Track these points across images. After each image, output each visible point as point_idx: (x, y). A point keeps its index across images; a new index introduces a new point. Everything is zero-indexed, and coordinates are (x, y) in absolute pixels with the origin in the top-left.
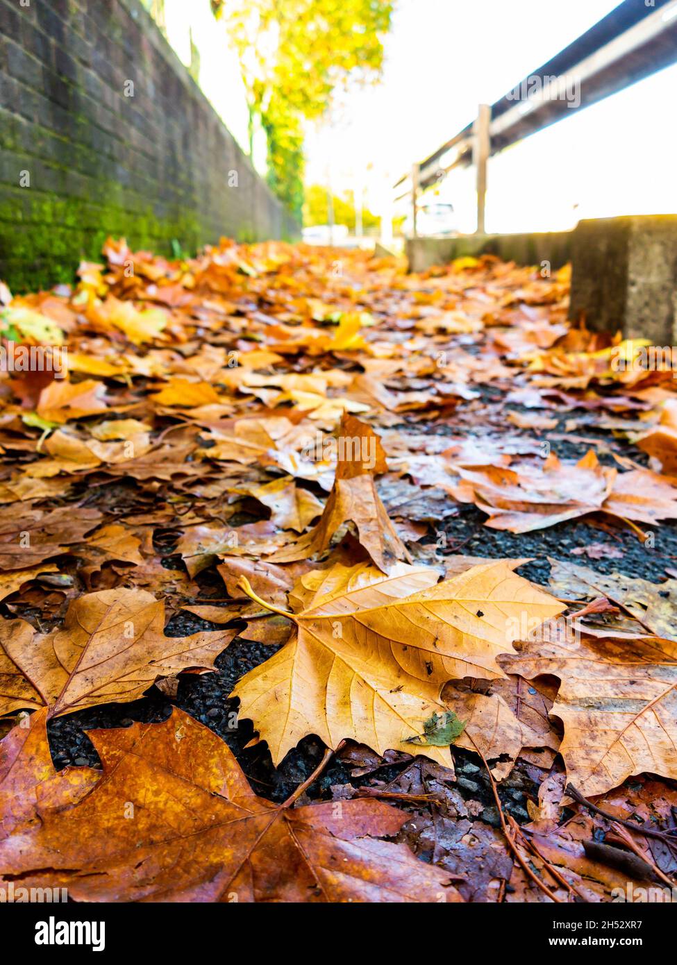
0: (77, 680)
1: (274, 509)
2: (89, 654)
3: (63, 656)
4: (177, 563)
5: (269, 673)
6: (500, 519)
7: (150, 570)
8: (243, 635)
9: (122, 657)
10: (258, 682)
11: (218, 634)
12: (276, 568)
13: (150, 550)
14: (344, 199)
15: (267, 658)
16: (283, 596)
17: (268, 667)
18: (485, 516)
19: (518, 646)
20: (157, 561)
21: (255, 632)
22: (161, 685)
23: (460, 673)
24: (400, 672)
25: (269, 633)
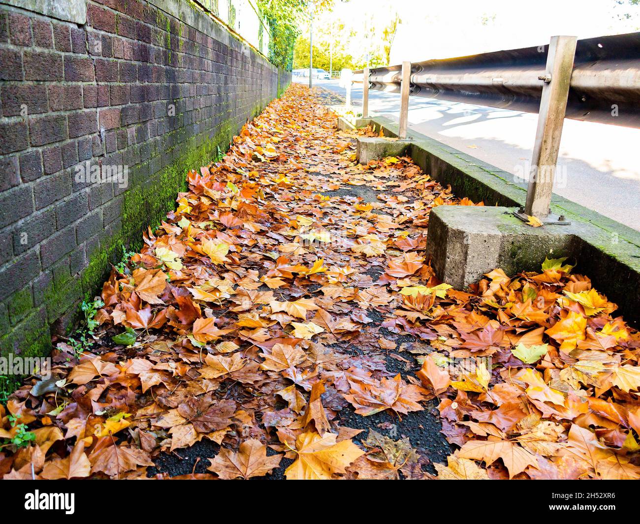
0: (248, 469)
1: (290, 401)
2: (250, 462)
3: (243, 462)
4: (262, 426)
5: (292, 469)
6: (360, 410)
7: (256, 430)
8: (285, 456)
9: (257, 462)
10: (290, 471)
11: (279, 455)
12: (291, 431)
13: (254, 421)
14: (321, 49)
15: (291, 464)
16: (293, 442)
17: (292, 467)
18: (354, 409)
19: (351, 464)
20: (257, 425)
21: (288, 456)
22: (269, 472)
23: (336, 471)
24: (323, 469)
25: (291, 456)
